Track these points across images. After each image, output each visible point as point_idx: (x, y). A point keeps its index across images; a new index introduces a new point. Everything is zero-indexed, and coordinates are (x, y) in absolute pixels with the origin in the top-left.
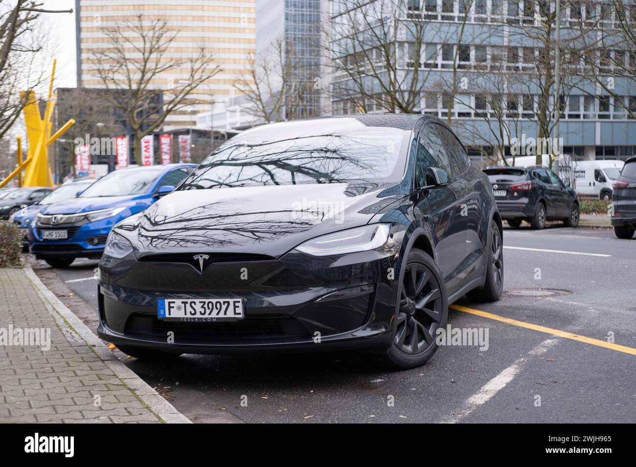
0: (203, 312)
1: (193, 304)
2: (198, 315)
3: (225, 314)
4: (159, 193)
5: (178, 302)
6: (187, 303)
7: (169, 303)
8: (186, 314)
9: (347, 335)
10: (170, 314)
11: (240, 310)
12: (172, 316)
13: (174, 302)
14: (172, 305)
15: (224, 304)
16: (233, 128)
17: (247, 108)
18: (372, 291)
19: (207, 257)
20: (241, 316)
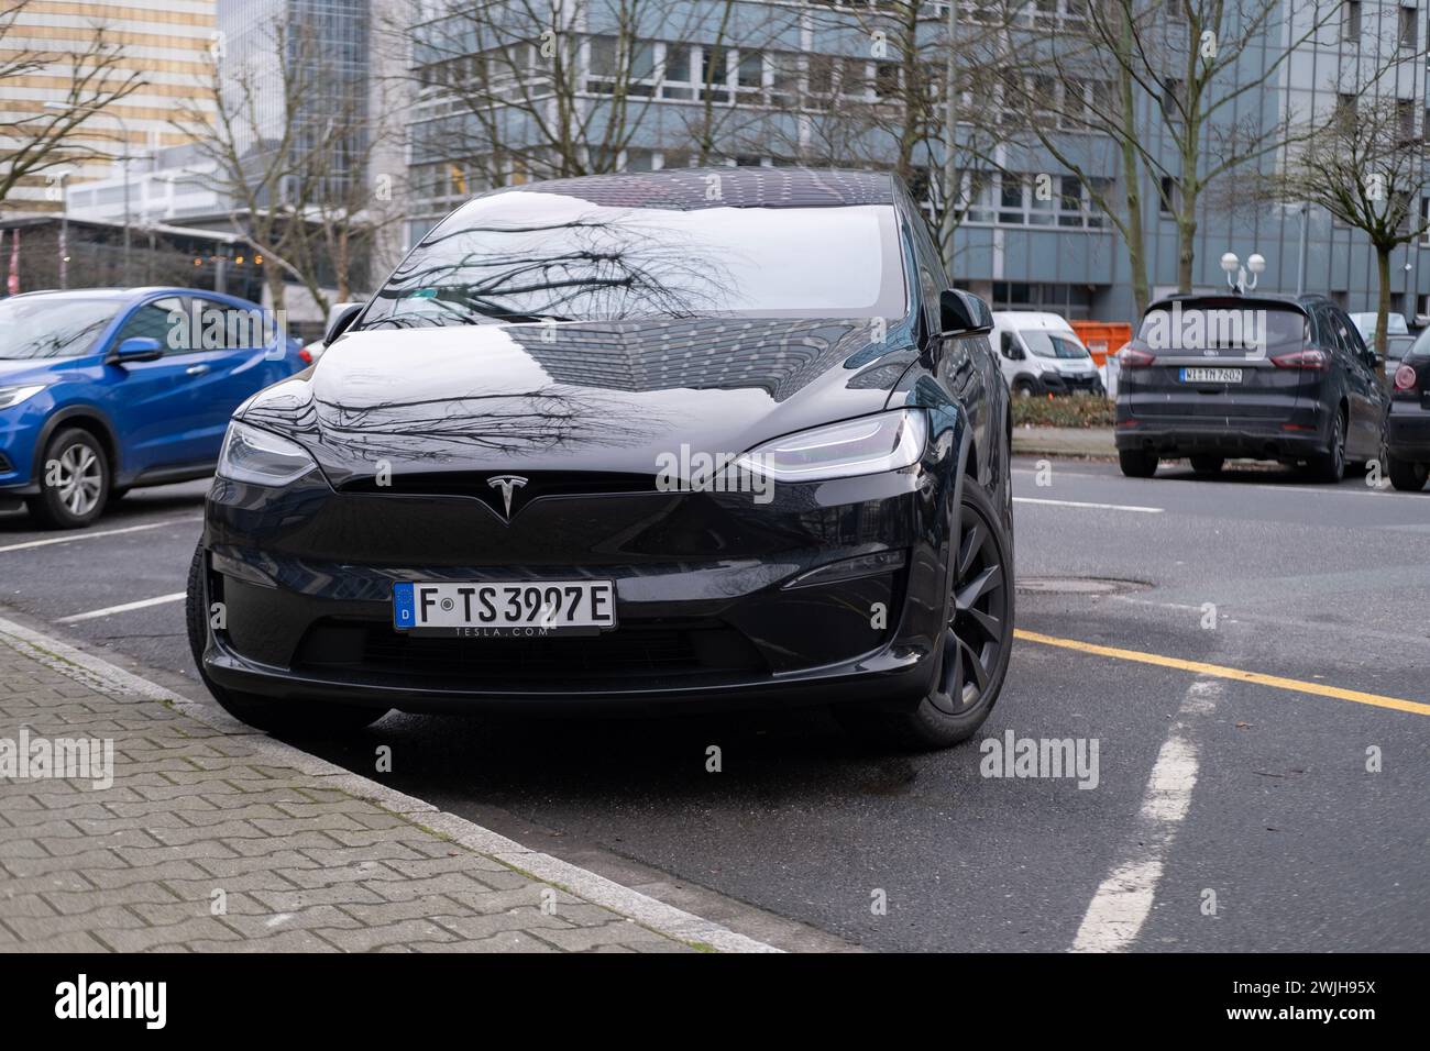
0: (513, 614)
1: (487, 596)
2: (501, 622)
3: (570, 617)
4: (120, 354)
5: (448, 590)
6: (472, 591)
7: (424, 592)
8: (468, 618)
9: (846, 668)
10: (424, 619)
11: (606, 609)
12: (432, 622)
13: (435, 591)
14: (429, 597)
15: (567, 594)
16: (163, 222)
17: (199, 174)
18: (900, 566)
19: (524, 482)
20: (609, 623)
